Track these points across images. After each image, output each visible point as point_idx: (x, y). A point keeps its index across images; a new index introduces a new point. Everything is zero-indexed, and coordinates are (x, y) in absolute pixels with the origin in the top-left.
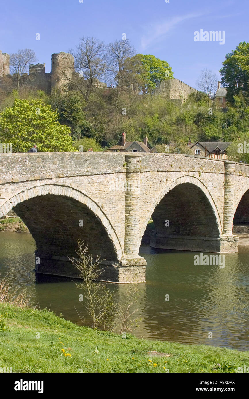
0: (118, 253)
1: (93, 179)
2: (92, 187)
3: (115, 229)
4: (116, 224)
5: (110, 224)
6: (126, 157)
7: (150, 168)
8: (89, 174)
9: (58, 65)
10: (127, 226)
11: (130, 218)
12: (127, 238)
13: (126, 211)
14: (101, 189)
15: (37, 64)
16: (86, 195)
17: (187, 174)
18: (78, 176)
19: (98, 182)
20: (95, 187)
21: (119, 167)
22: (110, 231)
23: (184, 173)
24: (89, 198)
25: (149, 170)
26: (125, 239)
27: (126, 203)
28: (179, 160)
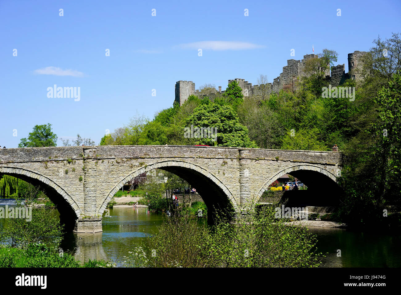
0: (76, 212)
4: (73, 193)
5: (66, 193)
7: (115, 156)
8: (40, 160)
9: (353, 65)
11: (86, 189)
14: (55, 170)
15: (338, 66)
16: (37, 174)
18: (29, 162)
21: (75, 156)
22: (66, 197)
24: (42, 175)
25: (113, 157)
28: (158, 149)
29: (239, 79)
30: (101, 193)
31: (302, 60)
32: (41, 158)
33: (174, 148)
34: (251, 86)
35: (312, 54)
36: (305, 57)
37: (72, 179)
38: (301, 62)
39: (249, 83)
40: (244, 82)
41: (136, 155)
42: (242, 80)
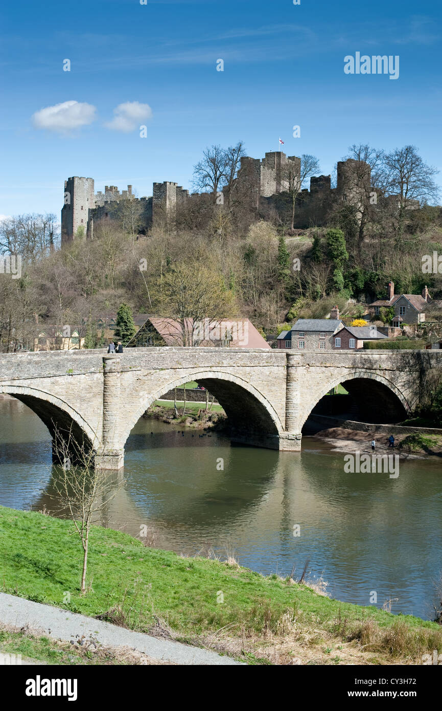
0: (94, 443)
1: (57, 379)
2: (56, 387)
3: (88, 422)
4: (90, 418)
5: (82, 418)
6: (103, 358)
7: (141, 367)
8: (52, 376)
10: (105, 420)
11: (106, 413)
12: (104, 430)
13: (104, 406)
14: (69, 388)
15: (320, 176)
17: (208, 369)
19: (63, 382)
20: (60, 387)
21: (93, 369)
22: (81, 424)
23: (202, 369)
24: (53, 396)
25: (139, 368)
26: (104, 431)
27: (104, 400)
28: (193, 356)
29: (170, 183)
30: (124, 417)
31: (263, 160)
32: (53, 372)
33: (210, 354)
34: (187, 195)
35: (277, 152)
36: (267, 154)
37: (89, 400)
38: (261, 161)
39: (183, 189)
40: (177, 187)
41: (166, 365)
42: (175, 183)
